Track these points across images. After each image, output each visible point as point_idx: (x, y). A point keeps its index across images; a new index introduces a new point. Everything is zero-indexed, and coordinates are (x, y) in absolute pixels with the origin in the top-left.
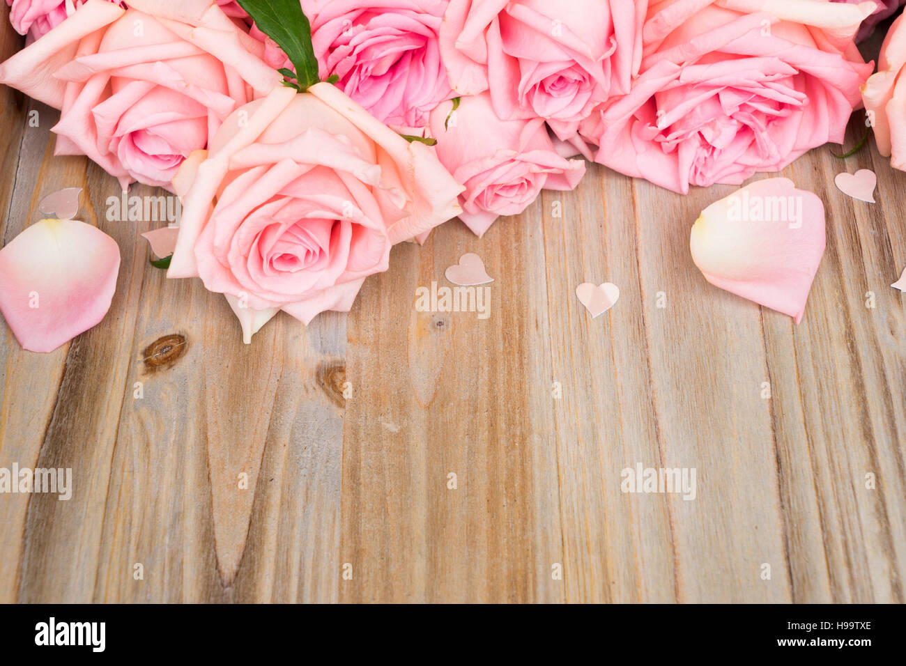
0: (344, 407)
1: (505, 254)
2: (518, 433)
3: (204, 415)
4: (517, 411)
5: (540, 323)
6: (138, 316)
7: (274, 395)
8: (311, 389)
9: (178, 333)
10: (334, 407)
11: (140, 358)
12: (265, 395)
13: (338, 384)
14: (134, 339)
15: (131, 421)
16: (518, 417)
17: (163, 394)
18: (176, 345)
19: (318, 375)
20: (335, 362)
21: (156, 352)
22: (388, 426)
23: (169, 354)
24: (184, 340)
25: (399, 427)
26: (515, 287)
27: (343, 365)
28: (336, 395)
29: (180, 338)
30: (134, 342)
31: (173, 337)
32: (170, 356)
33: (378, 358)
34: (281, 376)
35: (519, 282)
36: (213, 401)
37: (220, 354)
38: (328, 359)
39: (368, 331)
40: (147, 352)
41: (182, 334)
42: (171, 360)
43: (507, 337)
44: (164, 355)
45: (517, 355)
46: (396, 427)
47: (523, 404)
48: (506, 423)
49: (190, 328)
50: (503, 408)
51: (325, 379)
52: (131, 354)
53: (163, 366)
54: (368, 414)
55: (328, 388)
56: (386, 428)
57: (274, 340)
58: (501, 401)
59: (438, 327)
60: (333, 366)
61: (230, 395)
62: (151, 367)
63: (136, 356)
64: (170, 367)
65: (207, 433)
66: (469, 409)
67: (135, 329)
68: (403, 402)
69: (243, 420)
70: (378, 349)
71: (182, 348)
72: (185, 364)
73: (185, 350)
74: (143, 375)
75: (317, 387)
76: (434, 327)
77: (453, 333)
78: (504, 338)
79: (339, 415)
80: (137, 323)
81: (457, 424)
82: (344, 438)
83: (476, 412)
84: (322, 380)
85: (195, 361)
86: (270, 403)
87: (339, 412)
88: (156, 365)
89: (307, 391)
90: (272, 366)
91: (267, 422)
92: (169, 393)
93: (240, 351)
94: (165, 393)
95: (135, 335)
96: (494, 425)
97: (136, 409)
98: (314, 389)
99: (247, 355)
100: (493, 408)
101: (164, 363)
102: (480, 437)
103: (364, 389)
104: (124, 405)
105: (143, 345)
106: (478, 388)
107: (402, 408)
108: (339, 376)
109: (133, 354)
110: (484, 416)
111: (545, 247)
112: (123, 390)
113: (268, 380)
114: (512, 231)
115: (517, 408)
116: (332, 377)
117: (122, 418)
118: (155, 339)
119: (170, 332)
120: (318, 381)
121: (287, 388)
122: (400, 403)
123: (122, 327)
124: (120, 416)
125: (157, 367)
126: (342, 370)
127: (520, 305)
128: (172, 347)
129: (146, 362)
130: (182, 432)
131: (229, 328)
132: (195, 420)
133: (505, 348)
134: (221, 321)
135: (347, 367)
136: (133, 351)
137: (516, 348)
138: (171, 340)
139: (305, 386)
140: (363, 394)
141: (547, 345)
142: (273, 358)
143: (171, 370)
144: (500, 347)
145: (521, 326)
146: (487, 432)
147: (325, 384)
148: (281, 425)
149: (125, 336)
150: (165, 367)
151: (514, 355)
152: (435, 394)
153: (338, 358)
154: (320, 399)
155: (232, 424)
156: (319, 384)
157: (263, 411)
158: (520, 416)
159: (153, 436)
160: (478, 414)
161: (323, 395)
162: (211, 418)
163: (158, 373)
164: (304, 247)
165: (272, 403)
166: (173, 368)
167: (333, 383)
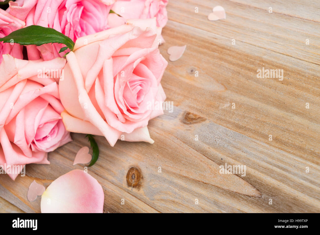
0: (206, 119)
1: (177, 38)
2: (259, 62)
3: (174, 174)
4: (249, 59)
5: (214, 37)
6: (110, 182)
7: (183, 143)
8: (189, 128)
9: (129, 169)
10: (204, 123)
11: (130, 188)
12: (181, 147)
13: (194, 117)
14: (120, 188)
15: (157, 204)
16: (251, 60)
17: (153, 186)
18: (134, 172)
19: (185, 123)
20: (183, 115)
21: (132, 181)
22: (225, 106)
23: (136, 176)
24: (134, 168)
25: (228, 102)
26: (194, 40)
27: (187, 112)
28: (199, 120)
29: (132, 169)
30: (121, 188)
31: (129, 172)
32: (138, 176)
33: (192, 98)
34: (176, 137)
35: (192, 37)
36: (170, 168)
37: (150, 156)
38: (180, 117)
39: (178, 98)
40: (129, 184)
41: (130, 167)
42: (140, 176)
43: (213, 50)
44: (136, 178)
45: (224, 50)
46: (228, 104)
47: (247, 56)
48: (251, 65)
49: (130, 163)
50: (244, 63)
51: (188, 121)
52: (125, 191)
53: (140, 181)
54: (215, 111)
55: (193, 122)
56: (226, 107)
57: (158, 133)
58: (241, 63)
59: (193, 72)
60: (185, 116)
61: (172, 160)
62: (138, 186)
63: (128, 190)
64: (143, 178)
65: (184, 176)
66: (237, 75)
67: (115, 185)
68: (218, 97)
69: (187, 159)
70: (188, 97)
71: (137, 170)
72: (145, 172)
73: (139, 169)
74: (139, 191)
75: (190, 125)
76: (192, 74)
77: (199, 68)
78: (214, 51)
79: (208, 122)
80: (113, 183)
81: (241, 82)
82: (220, 125)
83: (239, 73)
84: (188, 123)
85: (147, 167)
86: (185, 146)
87: (207, 122)
88: (138, 183)
89: (189, 130)
90: (169, 139)
91: (194, 150)
92: (155, 183)
93: (154, 148)
94: (154, 185)
95: (118, 186)
96: (249, 69)
97: (153, 200)
98: (190, 127)
99: (158, 146)
100: (242, 67)
101: (139, 180)
102: (252, 76)
103: (203, 109)
104: (148, 204)
105: (125, 185)
106: (229, 69)
107: (221, 98)
108: (191, 116)
109: (127, 191)
110: (243, 71)
111: (183, 24)
112: (141, 201)
113: (175, 143)
114: (169, 32)
115: (247, 58)
116: (189, 119)
117: (154, 207)
118: (125, 179)
119: (126, 172)
120: (187, 124)
121: (183, 137)
122: (218, 98)
123: (110, 190)
124: (152, 207)
125: (139, 183)
126: (189, 114)
127: (203, 41)
128: (134, 174)
129: (134, 187)
130: (176, 185)
131: (140, 148)
132: (174, 178)
133: (218, 53)
134: (135, 150)
135: (189, 111)
136: (125, 190)
137: (220, 49)
138: (130, 173)
139: (187, 130)
140: (205, 110)
141: (227, 38)
142: (166, 137)
143: (144, 178)
144: (216, 54)
145: (212, 44)
146: (252, 73)
147: (191, 122)
148: (199, 146)
149: (115, 190)
150: (141, 180)
151: (223, 51)
152: (222, 84)
153: (182, 113)
154: (197, 127)
155: (186, 165)
156: (190, 124)
157: (188, 150)
158: (251, 58)
159: (171, 198)
160: (241, 73)
161: (196, 125)
162: (178, 172)
163: (142, 184)
164: (138, 85)
165: (186, 145)
166: (144, 177)
167: (192, 119)
